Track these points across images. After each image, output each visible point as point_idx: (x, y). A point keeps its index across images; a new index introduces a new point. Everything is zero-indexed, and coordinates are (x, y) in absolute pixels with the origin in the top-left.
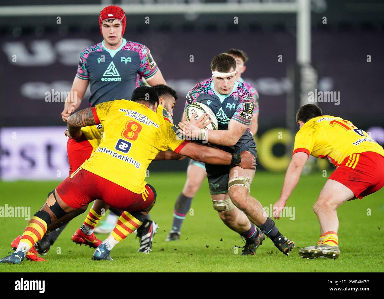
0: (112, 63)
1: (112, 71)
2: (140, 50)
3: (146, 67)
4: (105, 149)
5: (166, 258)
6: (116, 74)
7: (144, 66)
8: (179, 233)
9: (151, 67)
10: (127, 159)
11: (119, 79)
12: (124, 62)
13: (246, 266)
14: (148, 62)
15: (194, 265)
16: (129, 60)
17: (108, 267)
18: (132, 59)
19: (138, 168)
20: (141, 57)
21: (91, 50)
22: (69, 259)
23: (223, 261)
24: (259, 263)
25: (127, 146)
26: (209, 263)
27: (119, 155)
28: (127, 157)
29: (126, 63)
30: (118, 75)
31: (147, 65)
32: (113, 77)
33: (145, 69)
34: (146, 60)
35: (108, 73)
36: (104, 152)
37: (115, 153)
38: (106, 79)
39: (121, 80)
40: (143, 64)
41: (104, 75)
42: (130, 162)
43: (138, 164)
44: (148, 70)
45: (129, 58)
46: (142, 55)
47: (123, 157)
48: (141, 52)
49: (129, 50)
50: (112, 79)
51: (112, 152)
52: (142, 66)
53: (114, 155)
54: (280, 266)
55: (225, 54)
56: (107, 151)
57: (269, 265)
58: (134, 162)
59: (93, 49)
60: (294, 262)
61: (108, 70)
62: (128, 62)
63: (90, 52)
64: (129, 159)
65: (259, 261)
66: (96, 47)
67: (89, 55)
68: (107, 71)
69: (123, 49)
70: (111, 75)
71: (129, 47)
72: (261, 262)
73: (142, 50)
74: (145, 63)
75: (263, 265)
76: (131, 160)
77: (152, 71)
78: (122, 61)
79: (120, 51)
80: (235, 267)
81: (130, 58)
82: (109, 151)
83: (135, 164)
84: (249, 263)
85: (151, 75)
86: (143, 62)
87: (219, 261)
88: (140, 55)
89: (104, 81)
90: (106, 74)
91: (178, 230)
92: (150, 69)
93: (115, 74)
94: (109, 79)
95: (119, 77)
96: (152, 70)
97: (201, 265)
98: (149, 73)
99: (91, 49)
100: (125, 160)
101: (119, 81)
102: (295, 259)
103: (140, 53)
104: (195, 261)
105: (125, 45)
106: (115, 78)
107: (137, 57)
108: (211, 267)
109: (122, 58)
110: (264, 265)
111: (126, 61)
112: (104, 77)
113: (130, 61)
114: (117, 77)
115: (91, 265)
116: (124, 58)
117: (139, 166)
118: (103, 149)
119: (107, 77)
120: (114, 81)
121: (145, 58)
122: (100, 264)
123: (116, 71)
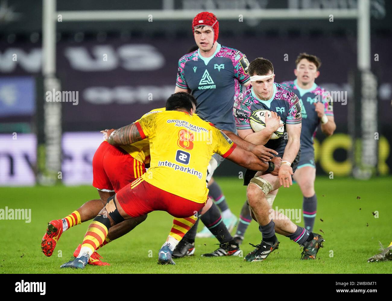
0: (206, 71)
1: (206, 79)
2: (232, 56)
3: (240, 72)
4: (166, 162)
5: (229, 262)
6: (211, 82)
7: (238, 71)
8: (242, 238)
9: (246, 73)
10: (189, 171)
11: (214, 87)
12: (217, 69)
13: (308, 270)
14: (242, 67)
15: (256, 269)
16: (222, 66)
17: (171, 271)
18: (224, 66)
19: (200, 178)
20: (233, 63)
21: (187, 59)
22: (132, 263)
23: (285, 265)
24: (321, 267)
25: (186, 157)
26: (272, 267)
27: (181, 167)
28: (189, 168)
29: (219, 70)
30: (213, 83)
31: (241, 71)
32: (208, 85)
33: (240, 75)
34: (239, 66)
35: (203, 81)
36: (166, 165)
37: (176, 166)
38: (202, 88)
39: (216, 87)
40: (237, 70)
41: (200, 84)
42: (192, 173)
43: (200, 174)
44: (243, 76)
45: (221, 65)
46: (234, 61)
47: (185, 169)
48: (233, 58)
49: (222, 56)
50: (208, 87)
51: (173, 165)
52: (237, 72)
53: (176, 168)
54: (341, 270)
55: (260, 58)
56: (168, 164)
57: (330, 269)
58: (196, 173)
59: (189, 58)
60: (355, 266)
61: (203, 78)
62: (221, 69)
63: (186, 61)
64: (190, 170)
65: (321, 265)
66: (192, 56)
67: (185, 64)
68: (202, 80)
69: (217, 56)
70: (206, 83)
71: (222, 54)
72: (323, 267)
73: (235, 56)
74: (239, 69)
75: (324, 269)
76: (193, 171)
77: (247, 77)
78: (215, 68)
79: (213, 58)
80: (297, 271)
81: (223, 65)
82: (170, 164)
83: (197, 175)
84: (311, 267)
85: (246, 81)
86: (236, 67)
87: (281, 265)
88: (233, 61)
89: (201, 89)
90: (202, 83)
91: (242, 234)
92: (245, 75)
93: (209, 82)
94: (205, 87)
95: (214, 84)
96: (247, 75)
97: (263, 269)
98: (244, 78)
99: (187, 57)
100: (187, 171)
101: (214, 88)
102: (357, 263)
103: (233, 60)
104: (257, 265)
105: (219, 52)
106: (210, 86)
107: (229, 63)
108: (273, 271)
109: (215, 65)
110: (326, 269)
111: (219, 68)
112: (201, 86)
113: (223, 68)
114: (211, 85)
115: (154, 269)
116: (217, 65)
117: (201, 176)
118: (164, 163)
119: (203, 85)
120: (209, 88)
121: (238, 64)
122: (163, 269)
123: (210, 78)
